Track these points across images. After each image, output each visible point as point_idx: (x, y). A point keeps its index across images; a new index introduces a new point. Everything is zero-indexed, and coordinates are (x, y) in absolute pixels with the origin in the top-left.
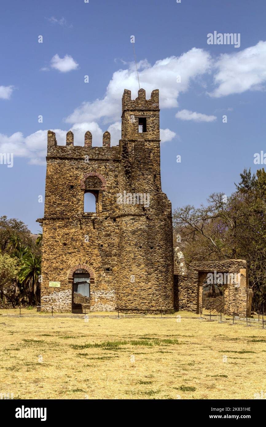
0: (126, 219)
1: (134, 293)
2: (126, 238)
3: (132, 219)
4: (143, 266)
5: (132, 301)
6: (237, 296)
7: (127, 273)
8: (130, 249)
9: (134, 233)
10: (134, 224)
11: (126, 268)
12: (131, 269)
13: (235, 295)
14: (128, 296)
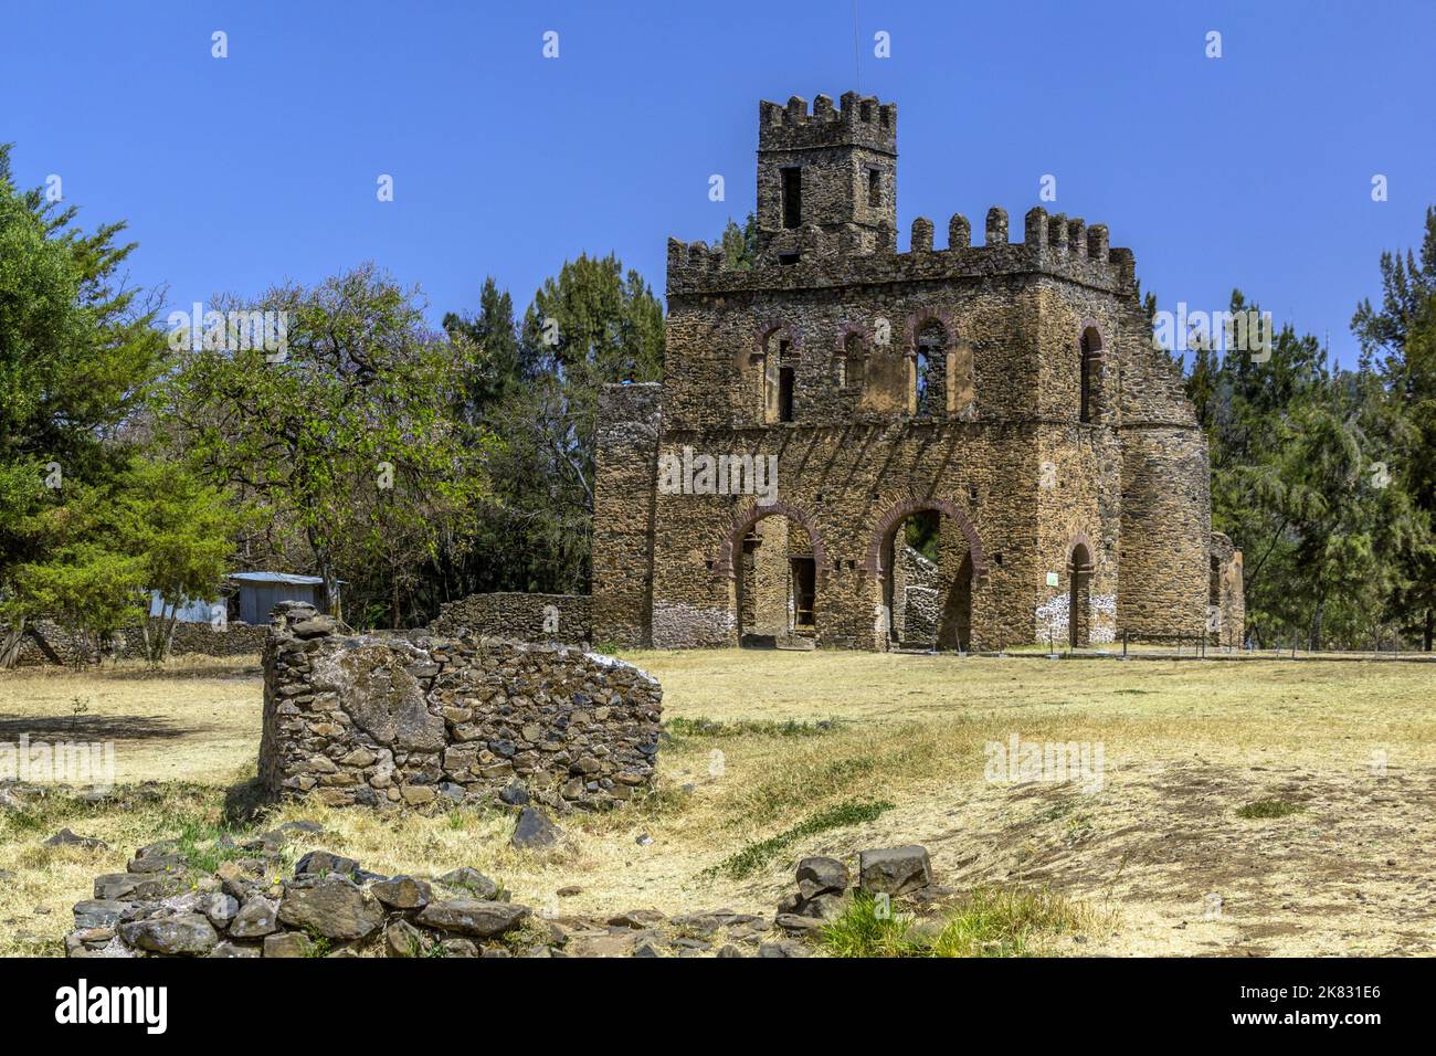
0: (1162, 433)
1: (1184, 599)
2: (1164, 477)
3: (1177, 436)
4: (1199, 540)
5: (1179, 619)
6: (1230, 609)
7: (1170, 556)
8: (1177, 503)
9: (1182, 465)
10: (1183, 446)
11: (1166, 546)
12: (1179, 548)
13: (1228, 606)
14: (1172, 606)
